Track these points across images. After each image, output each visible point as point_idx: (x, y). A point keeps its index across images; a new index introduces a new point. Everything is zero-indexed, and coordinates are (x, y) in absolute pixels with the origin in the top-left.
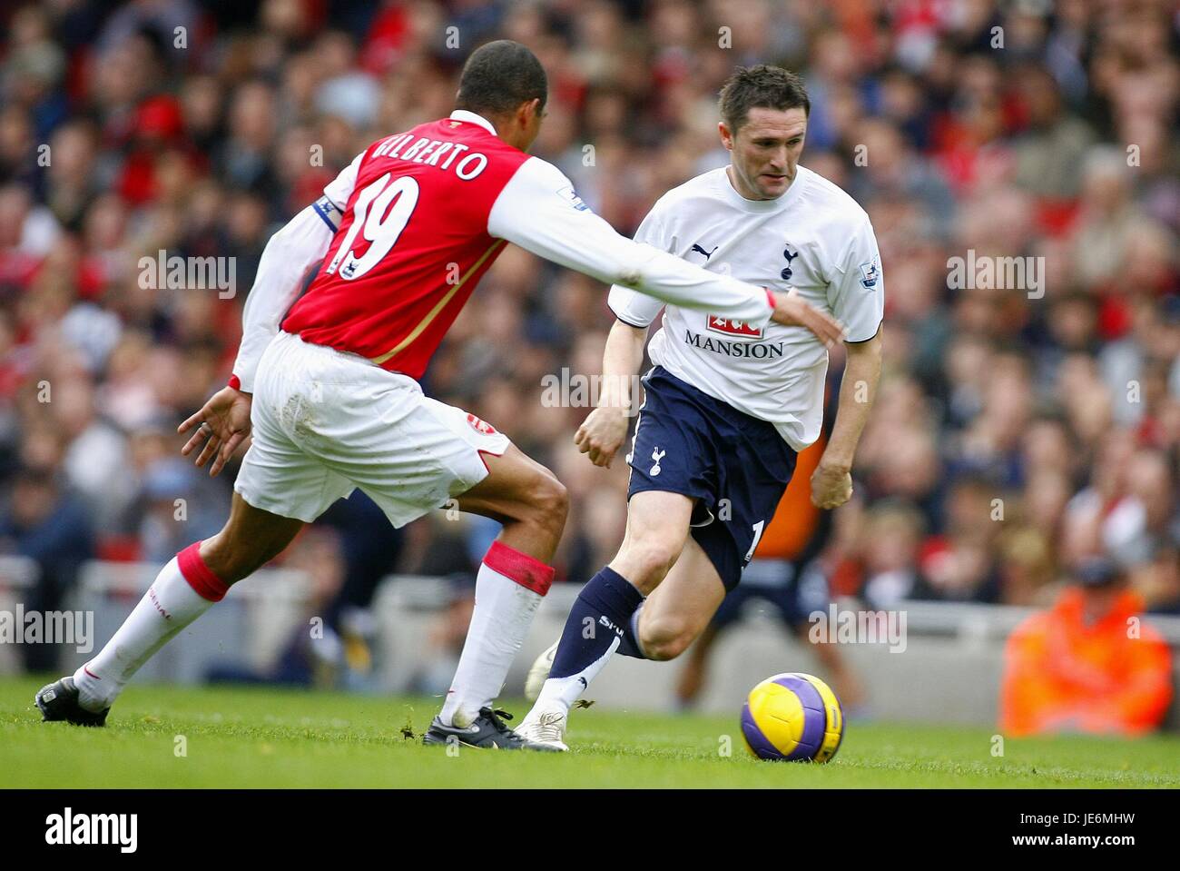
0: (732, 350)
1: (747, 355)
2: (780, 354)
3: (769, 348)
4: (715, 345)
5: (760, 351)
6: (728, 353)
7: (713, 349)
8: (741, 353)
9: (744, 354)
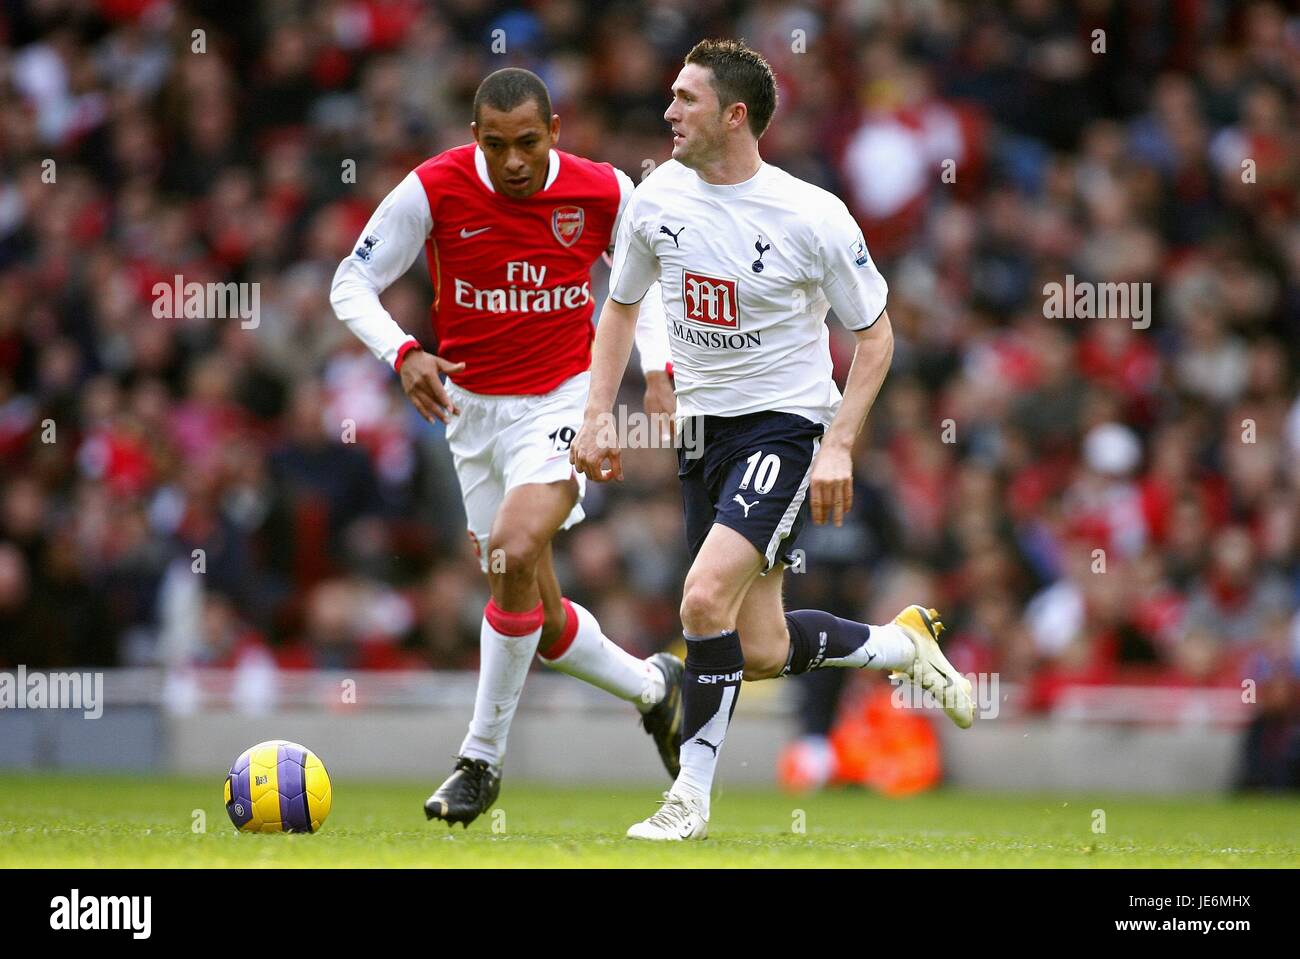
0: (711, 341)
1: (725, 346)
2: (758, 343)
3: (745, 337)
4: (695, 336)
5: (736, 342)
6: (707, 343)
7: (693, 342)
8: (719, 345)
9: (722, 345)
